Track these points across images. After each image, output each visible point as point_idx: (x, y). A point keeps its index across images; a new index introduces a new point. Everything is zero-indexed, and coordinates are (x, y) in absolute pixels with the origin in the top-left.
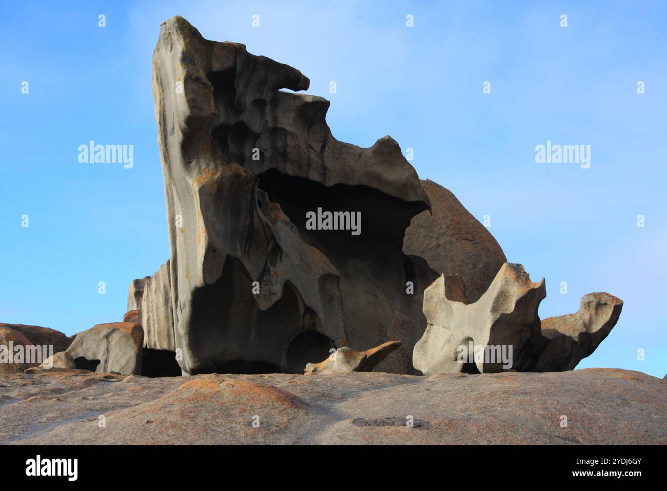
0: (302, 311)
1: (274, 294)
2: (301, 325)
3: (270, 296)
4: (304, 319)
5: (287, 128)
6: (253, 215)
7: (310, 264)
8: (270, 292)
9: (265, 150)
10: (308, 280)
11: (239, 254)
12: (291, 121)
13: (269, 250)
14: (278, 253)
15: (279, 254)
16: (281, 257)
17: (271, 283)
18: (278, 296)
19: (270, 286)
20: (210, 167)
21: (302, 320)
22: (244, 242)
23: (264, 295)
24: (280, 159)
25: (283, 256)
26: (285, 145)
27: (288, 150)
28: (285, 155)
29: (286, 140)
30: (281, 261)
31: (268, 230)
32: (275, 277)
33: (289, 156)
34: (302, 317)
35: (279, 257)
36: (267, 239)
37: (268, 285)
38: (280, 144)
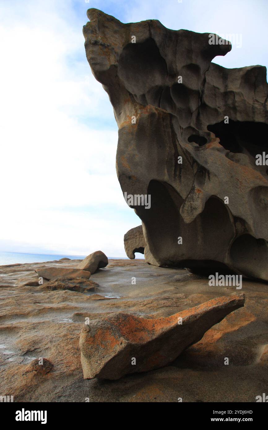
0: (232, 220)
1: (195, 209)
2: (235, 232)
3: (192, 211)
4: (235, 226)
5: (234, 91)
6: (176, 145)
7: (240, 180)
8: (191, 207)
9: (218, 107)
10: (237, 193)
11: (166, 178)
12: (238, 86)
13: (195, 172)
14: (205, 174)
15: (207, 174)
16: (209, 177)
17: (193, 199)
18: (199, 210)
19: (192, 202)
20: (133, 112)
21: (234, 227)
22: (174, 168)
23: (187, 210)
24: (232, 112)
25: (211, 176)
26: (234, 102)
27: (237, 104)
28: (234, 109)
29: (234, 98)
30: (210, 181)
31: (188, 155)
32: (197, 194)
33: (238, 108)
34: (233, 225)
35: (207, 177)
36: (190, 163)
37: (190, 201)
38: (230, 102)
